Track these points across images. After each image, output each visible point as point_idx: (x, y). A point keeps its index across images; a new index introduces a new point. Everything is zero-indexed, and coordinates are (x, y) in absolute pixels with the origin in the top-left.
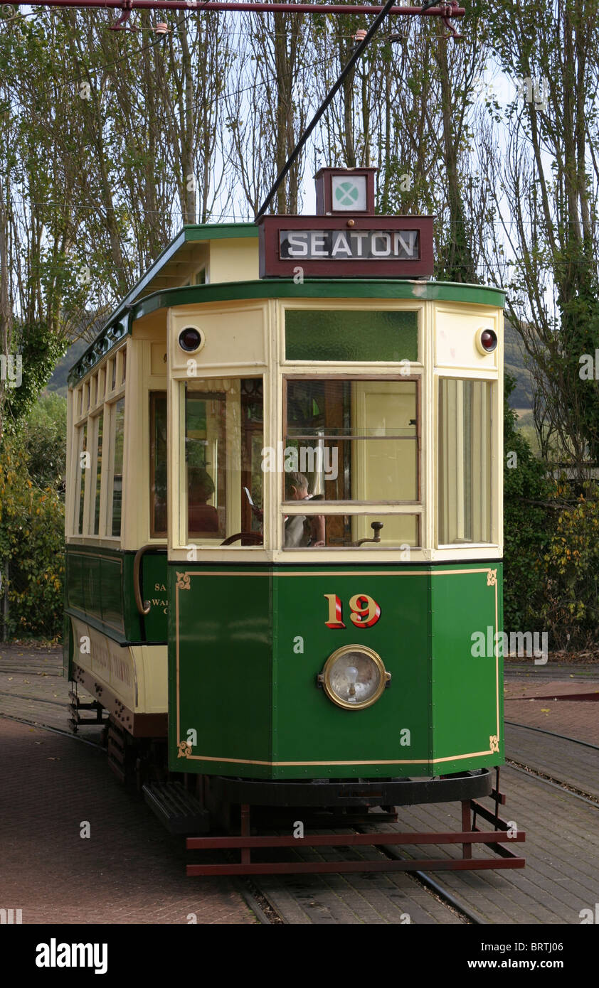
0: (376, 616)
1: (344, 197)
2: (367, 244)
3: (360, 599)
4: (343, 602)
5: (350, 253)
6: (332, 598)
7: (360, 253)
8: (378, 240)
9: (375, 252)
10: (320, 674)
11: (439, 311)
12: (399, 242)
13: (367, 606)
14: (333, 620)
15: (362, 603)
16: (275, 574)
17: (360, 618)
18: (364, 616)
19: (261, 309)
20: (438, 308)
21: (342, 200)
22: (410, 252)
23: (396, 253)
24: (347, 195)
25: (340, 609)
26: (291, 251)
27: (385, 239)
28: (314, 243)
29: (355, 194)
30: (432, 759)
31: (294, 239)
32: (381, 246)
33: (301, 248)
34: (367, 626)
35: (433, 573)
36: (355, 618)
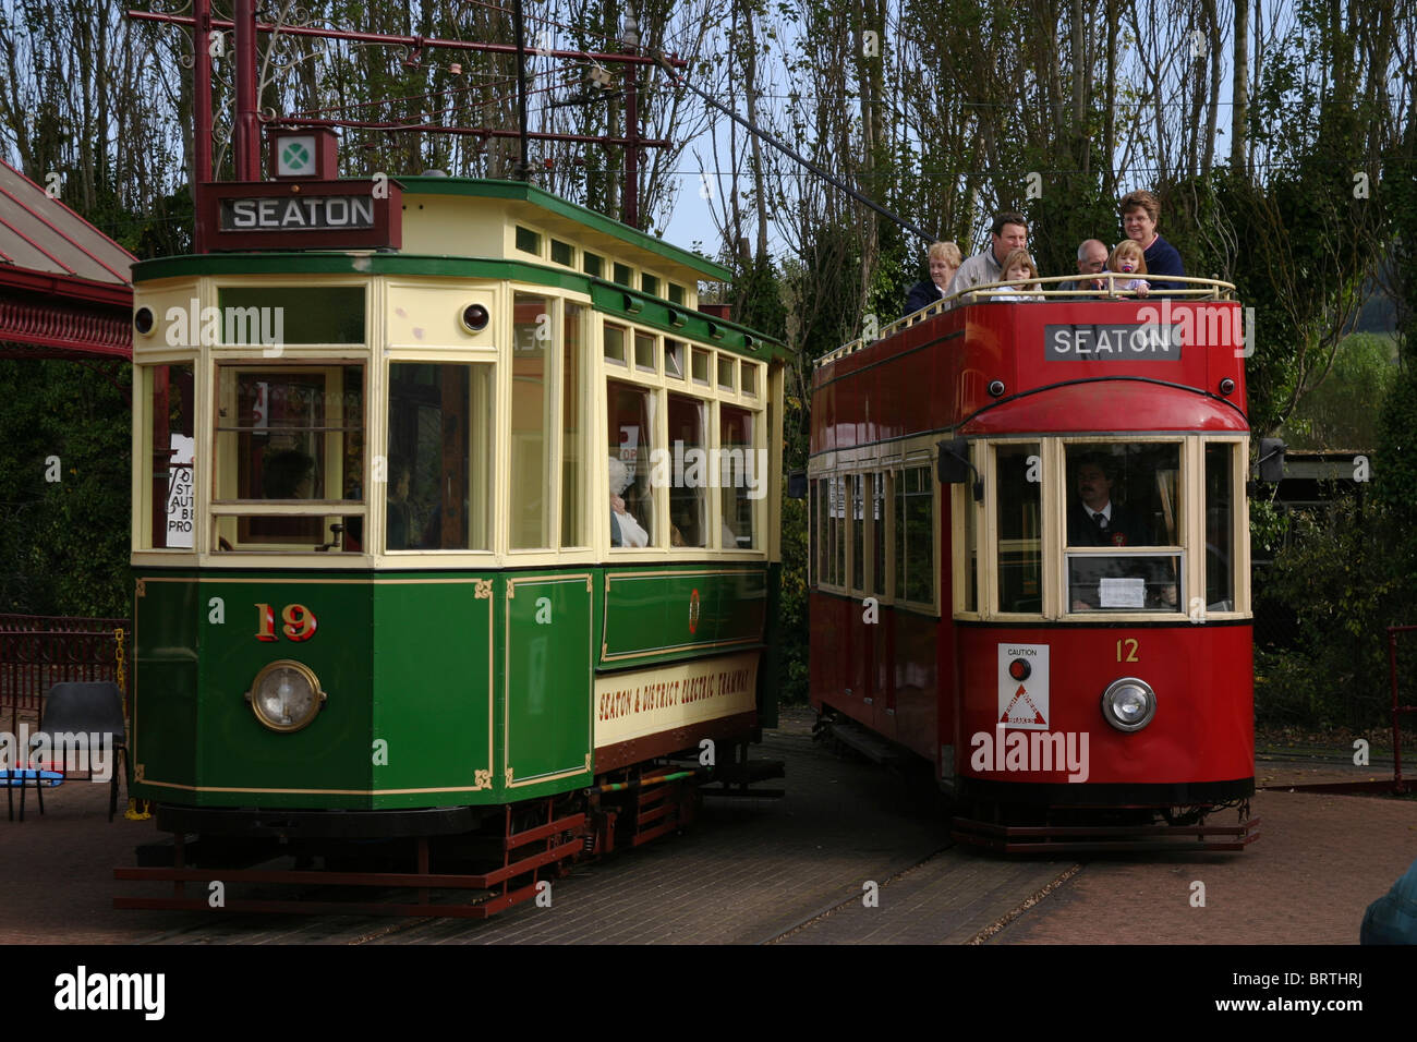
0: (311, 629)
1: (293, 160)
2: (321, 210)
3: (294, 610)
4: (276, 614)
5: (302, 222)
6: (263, 607)
7: (313, 222)
8: (333, 206)
9: (330, 221)
10: (248, 691)
11: (392, 286)
12: (358, 210)
13: (301, 618)
14: (264, 632)
15: (297, 614)
16: (202, 580)
17: (294, 630)
18: (299, 628)
19: (194, 287)
20: (390, 283)
21: (290, 163)
22: (369, 219)
23: (354, 221)
24: (296, 157)
25: (271, 620)
26: (237, 222)
27: (342, 206)
28: (263, 212)
29: (304, 156)
30: (372, 789)
31: (241, 207)
32: (337, 214)
33: (247, 218)
34: (302, 640)
35: (376, 582)
36: (289, 630)
